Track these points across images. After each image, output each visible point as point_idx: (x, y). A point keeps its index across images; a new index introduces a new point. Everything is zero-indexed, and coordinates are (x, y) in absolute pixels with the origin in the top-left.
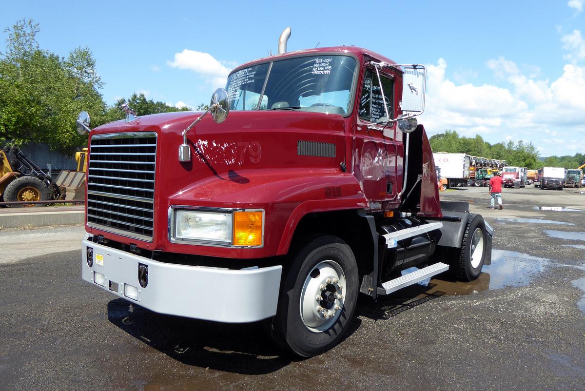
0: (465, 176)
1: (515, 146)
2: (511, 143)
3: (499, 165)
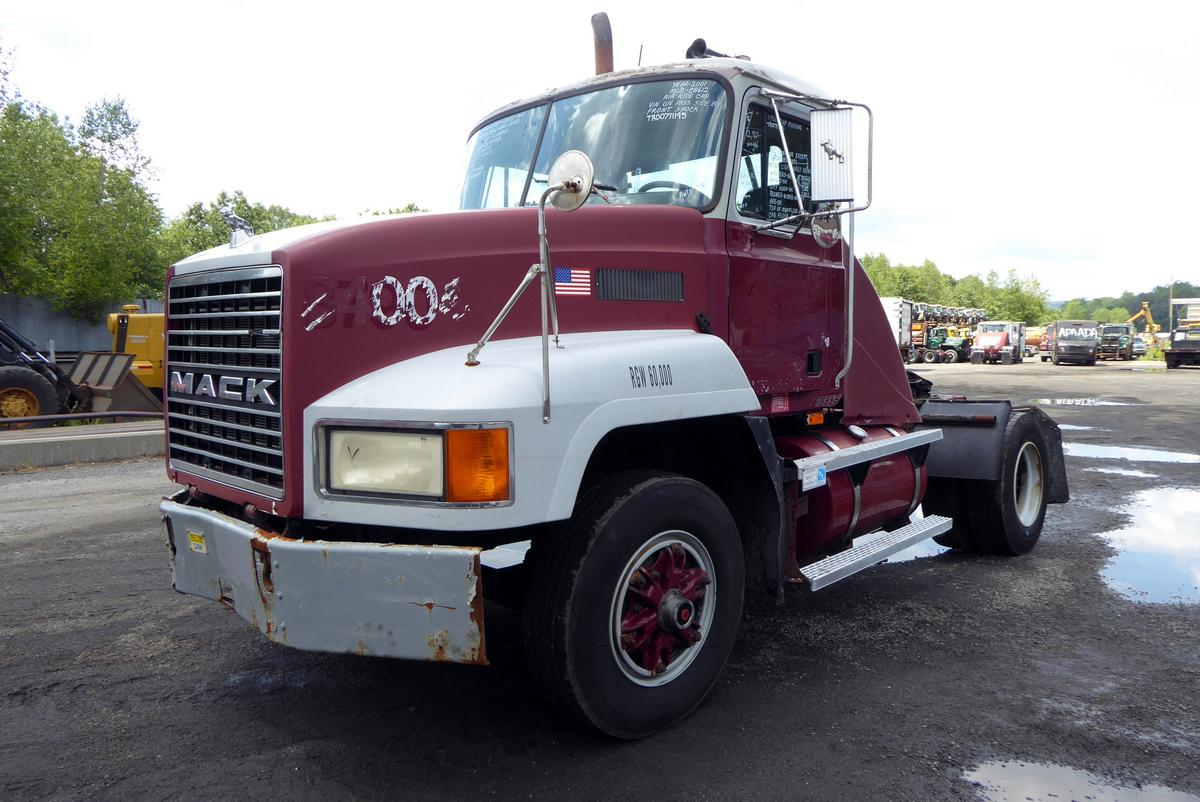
0: (903, 343)
1: (1002, 280)
2: (993, 275)
3: (970, 319)
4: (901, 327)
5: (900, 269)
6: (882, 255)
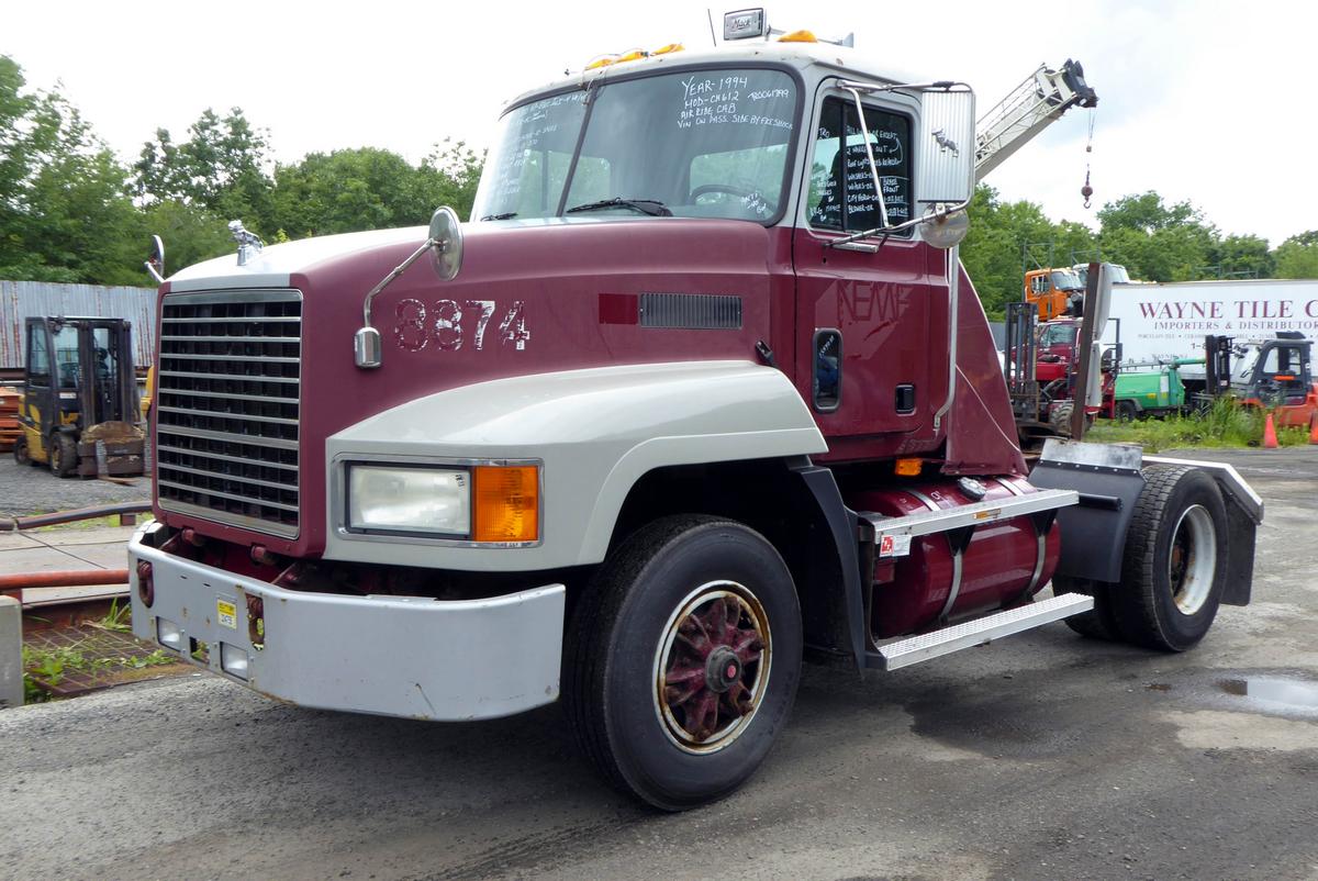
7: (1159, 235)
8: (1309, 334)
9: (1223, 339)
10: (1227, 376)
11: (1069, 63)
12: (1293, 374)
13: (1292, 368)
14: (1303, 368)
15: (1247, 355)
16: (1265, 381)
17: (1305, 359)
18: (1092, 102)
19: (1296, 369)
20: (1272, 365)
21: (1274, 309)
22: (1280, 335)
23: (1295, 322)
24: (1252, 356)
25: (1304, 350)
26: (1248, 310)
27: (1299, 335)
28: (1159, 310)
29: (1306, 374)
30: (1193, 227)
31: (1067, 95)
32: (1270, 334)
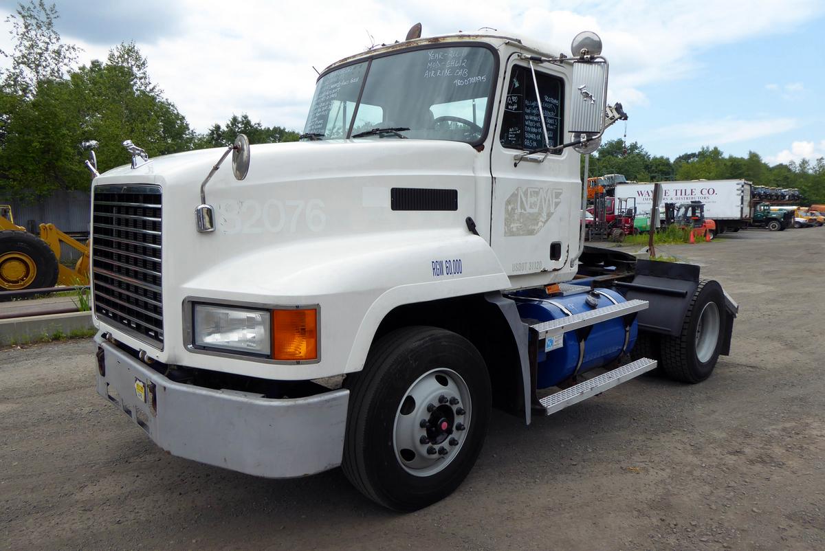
0: (744, 216)
1: (811, 166)
2: (804, 162)
3: (787, 197)
4: (742, 203)
5: (732, 159)
6: (716, 149)
7: (625, 158)
8: (703, 202)
9: (672, 204)
10: (673, 218)
11: (617, 104)
12: (697, 216)
13: (697, 214)
14: (701, 215)
15: (681, 210)
16: (687, 220)
17: (702, 211)
18: (626, 118)
19: (699, 215)
20: (689, 214)
21: (689, 192)
22: (692, 202)
23: (697, 197)
24: (682, 211)
25: (701, 207)
26: (679, 193)
27: (699, 202)
28: (645, 193)
29: (702, 216)
30: (638, 154)
31: (617, 116)
32: (689, 202)
